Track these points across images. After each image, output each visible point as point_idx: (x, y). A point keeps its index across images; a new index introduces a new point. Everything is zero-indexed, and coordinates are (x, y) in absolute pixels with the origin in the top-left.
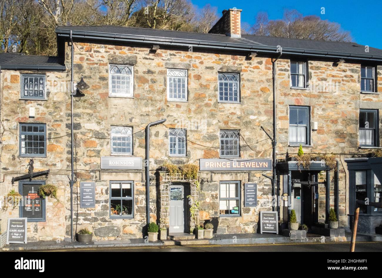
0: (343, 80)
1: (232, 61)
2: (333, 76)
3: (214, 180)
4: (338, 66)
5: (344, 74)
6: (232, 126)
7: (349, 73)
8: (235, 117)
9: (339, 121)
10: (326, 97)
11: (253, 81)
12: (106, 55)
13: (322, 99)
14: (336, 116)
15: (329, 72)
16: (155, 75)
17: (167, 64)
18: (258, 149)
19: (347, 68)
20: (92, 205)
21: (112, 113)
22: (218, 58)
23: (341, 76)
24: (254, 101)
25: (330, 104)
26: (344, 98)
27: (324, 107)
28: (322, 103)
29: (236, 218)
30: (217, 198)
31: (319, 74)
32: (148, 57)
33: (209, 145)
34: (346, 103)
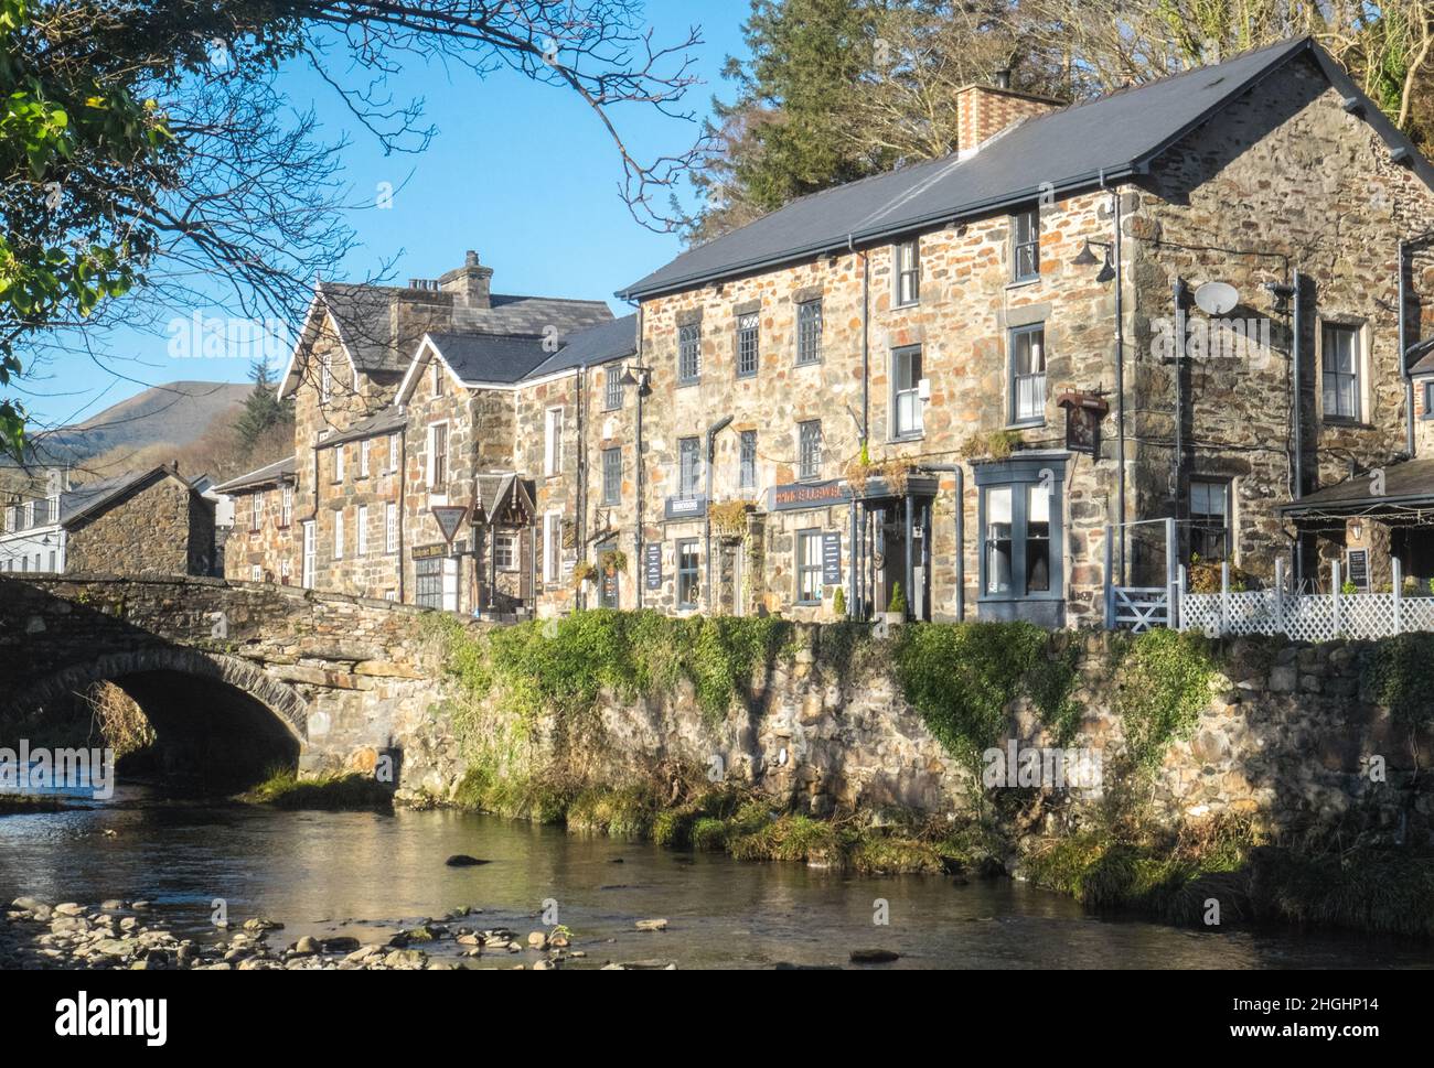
0: (975, 266)
1: (812, 275)
2: (958, 261)
3: (786, 529)
4: (968, 234)
5: (977, 249)
6: (811, 413)
7: (986, 244)
8: (813, 393)
9: (968, 369)
10: (945, 315)
11: (838, 309)
12: (672, 313)
13: (940, 321)
14: (963, 356)
15: (951, 254)
16: (723, 333)
17: (735, 308)
18: (844, 457)
19: (983, 233)
20: (659, 586)
21: (678, 415)
22: (793, 276)
23: (972, 255)
24: (839, 352)
25: (952, 329)
26: (978, 309)
27: (942, 339)
28: (938, 331)
29: (813, 609)
30: (790, 566)
31: (936, 262)
32: (715, 302)
33: (781, 457)
34: (980, 319)
